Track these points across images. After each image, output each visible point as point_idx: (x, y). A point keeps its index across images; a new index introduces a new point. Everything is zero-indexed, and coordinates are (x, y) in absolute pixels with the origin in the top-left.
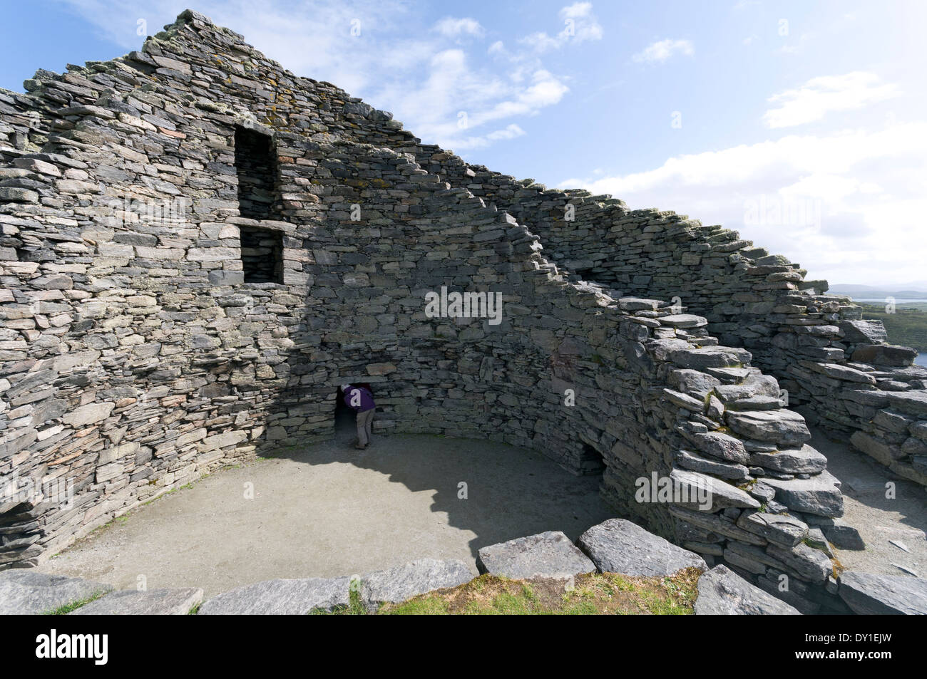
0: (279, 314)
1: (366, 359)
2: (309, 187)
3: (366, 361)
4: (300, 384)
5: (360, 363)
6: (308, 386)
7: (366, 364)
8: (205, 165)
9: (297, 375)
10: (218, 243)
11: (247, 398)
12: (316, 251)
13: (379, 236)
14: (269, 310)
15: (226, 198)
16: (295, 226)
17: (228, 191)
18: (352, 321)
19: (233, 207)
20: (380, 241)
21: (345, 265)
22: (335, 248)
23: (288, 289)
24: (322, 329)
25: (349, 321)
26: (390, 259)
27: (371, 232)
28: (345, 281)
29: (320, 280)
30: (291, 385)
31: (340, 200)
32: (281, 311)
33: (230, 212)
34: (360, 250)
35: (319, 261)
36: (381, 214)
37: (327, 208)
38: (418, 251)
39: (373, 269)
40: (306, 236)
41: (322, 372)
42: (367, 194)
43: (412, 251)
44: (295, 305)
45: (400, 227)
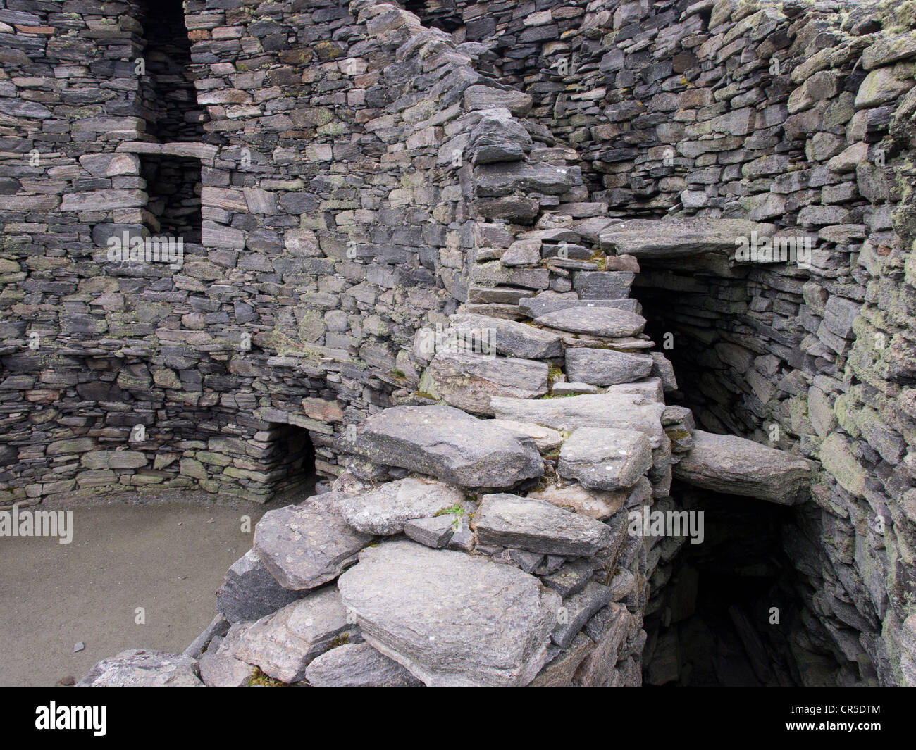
0: (191, 293)
1: (303, 386)
2: (232, 78)
3: (303, 391)
4: (218, 404)
5: (295, 391)
6: (231, 411)
7: (304, 396)
8: (88, 67)
9: (215, 391)
10: (107, 184)
11: (140, 411)
12: (247, 190)
13: (329, 158)
14: (177, 285)
15: (118, 114)
16: (215, 149)
17: (121, 103)
18: (293, 315)
19: (128, 127)
20: (334, 168)
21: (287, 214)
22: (274, 184)
23: (206, 254)
24: (248, 324)
25: (288, 316)
26: (344, 205)
27: (318, 150)
28: (287, 244)
29: (252, 240)
30: (204, 404)
31: (274, 95)
32: (193, 288)
33: (121, 134)
34: (307, 185)
35: (252, 208)
36: (331, 114)
37: (259, 112)
38: (378, 186)
39: (322, 223)
40: (233, 165)
41: (245, 393)
42: (310, 76)
43: (370, 186)
44: (214, 280)
45: (356, 138)
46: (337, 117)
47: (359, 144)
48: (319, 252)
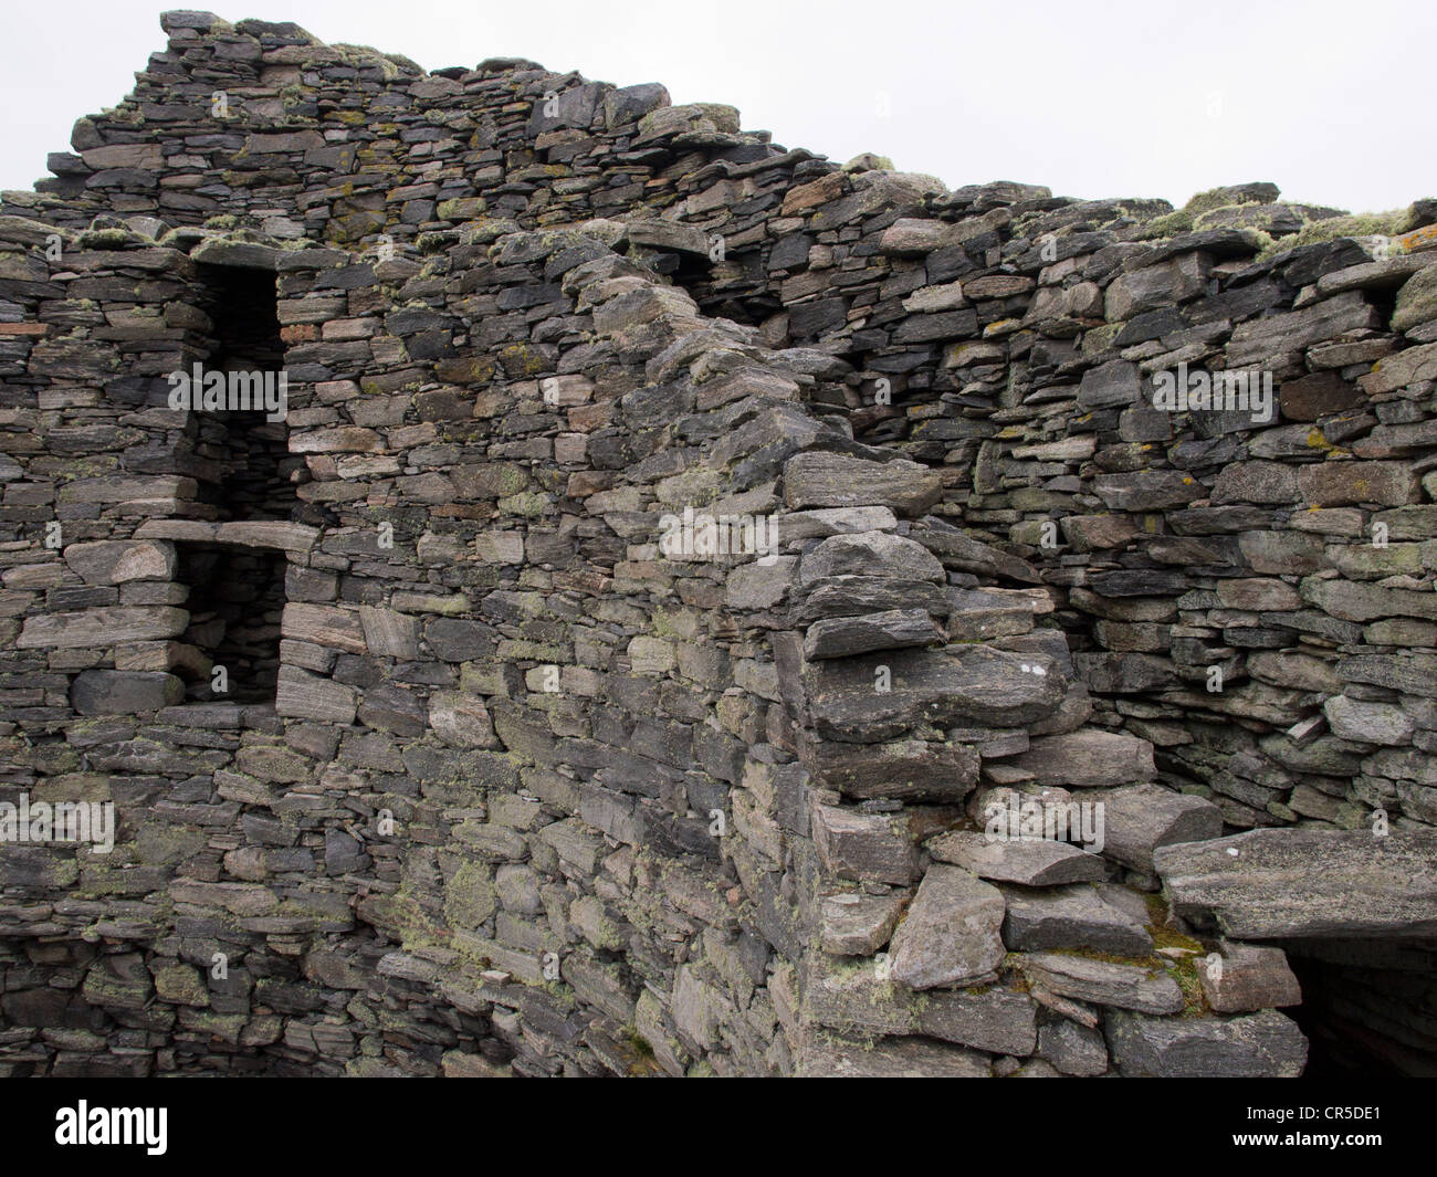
0: (245, 808)
1: (446, 1026)
2: (352, 408)
3: (444, 1035)
4: (280, 1041)
5: (430, 1034)
6: (304, 1059)
7: (448, 1047)
8: (102, 390)
9: (275, 1013)
10: (109, 597)
11: (122, 1051)
12: (366, 611)
13: (519, 558)
14: (222, 791)
15: (144, 471)
16: (314, 533)
17: (154, 451)
18: (436, 865)
19: (162, 493)
20: (526, 577)
21: (437, 660)
22: (416, 601)
23: (282, 731)
24: (348, 877)
25: (427, 866)
26: (543, 653)
27: (497, 543)
28: (433, 718)
29: (369, 706)
30: (251, 1040)
31: (423, 438)
32: (251, 798)
33: (146, 506)
34: (476, 605)
35: (374, 644)
36: (523, 476)
37: (395, 468)
38: (607, 624)
39: (500, 686)
40: (343, 563)
41: (333, 1022)
42: (488, 404)
43: (592, 622)
44: (293, 783)
45: (568, 524)
46: (534, 482)
47: (574, 537)
48: (491, 740)
